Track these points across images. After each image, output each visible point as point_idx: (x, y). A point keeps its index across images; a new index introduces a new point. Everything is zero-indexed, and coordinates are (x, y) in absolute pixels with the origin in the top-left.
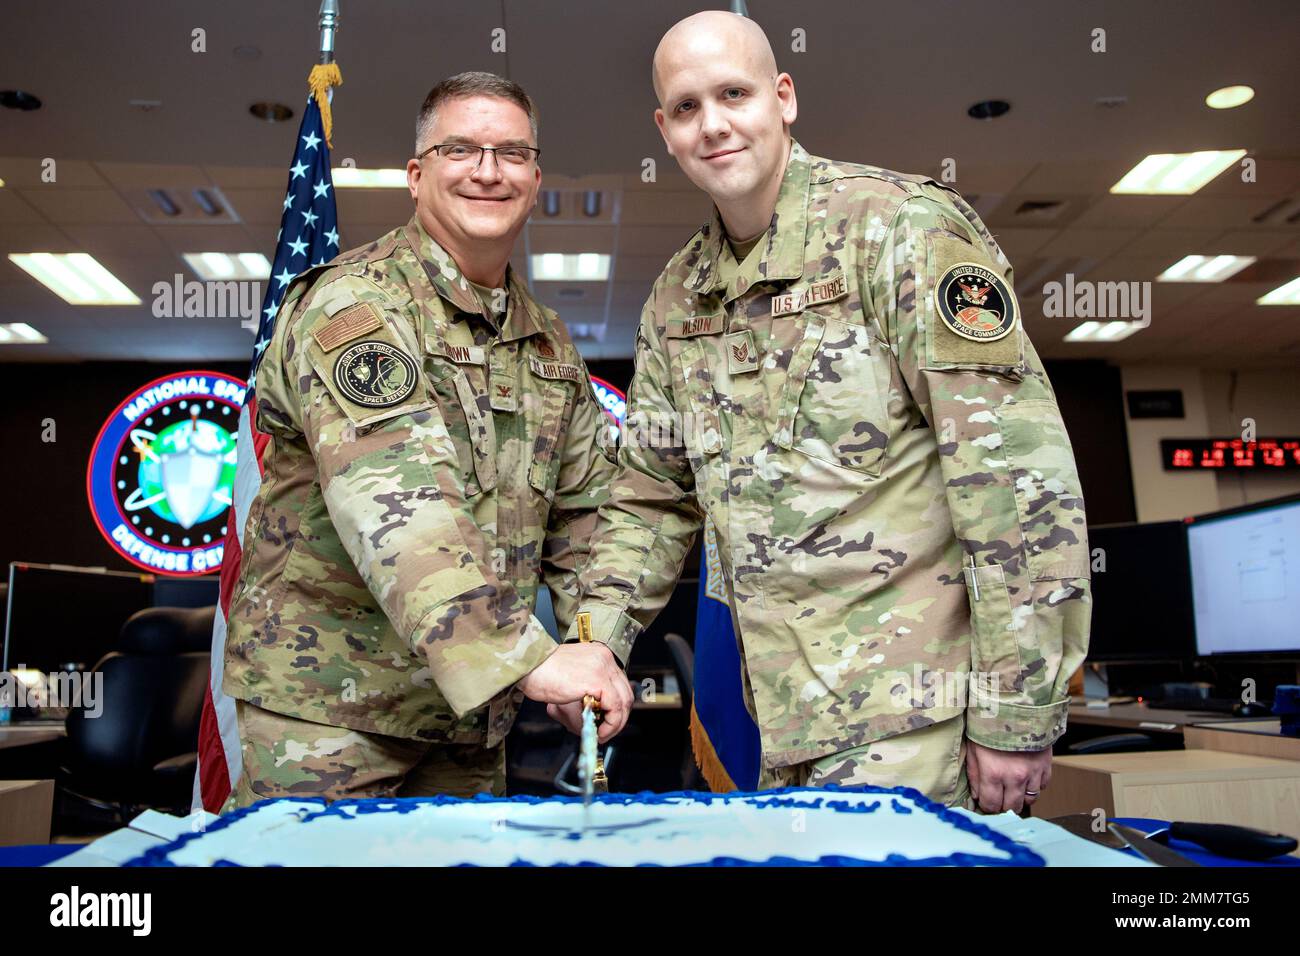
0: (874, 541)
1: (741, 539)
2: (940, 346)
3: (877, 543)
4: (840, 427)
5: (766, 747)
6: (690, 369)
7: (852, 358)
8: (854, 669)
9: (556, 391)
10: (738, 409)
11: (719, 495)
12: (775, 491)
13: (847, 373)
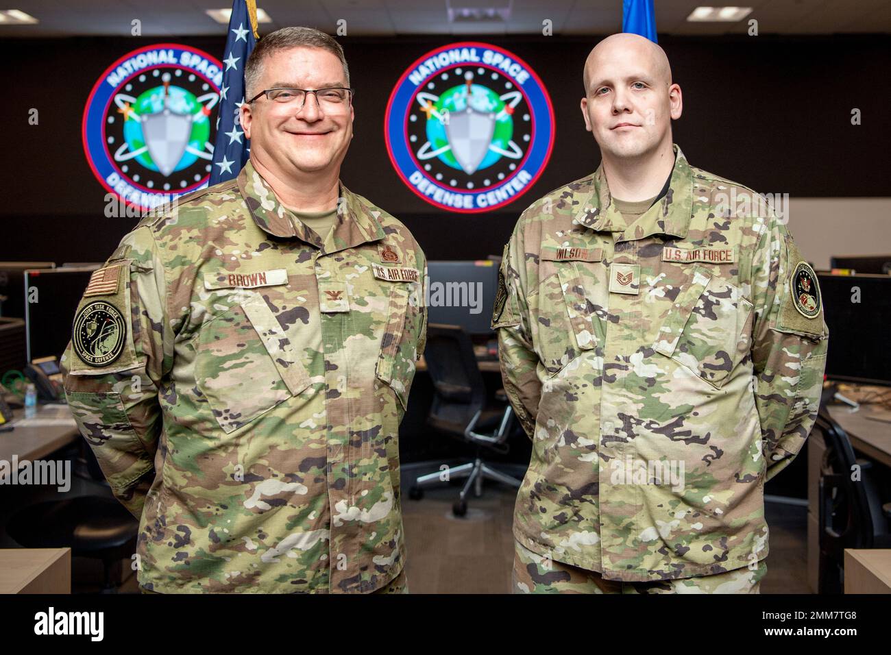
0: (710, 439)
1: (612, 416)
2: (786, 316)
3: (712, 441)
4: (708, 352)
5: (606, 564)
6: (567, 285)
7: (726, 305)
8: (681, 529)
9: (400, 292)
10: (615, 319)
11: (592, 380)
12: (649, 386)
13: (721, 315)
